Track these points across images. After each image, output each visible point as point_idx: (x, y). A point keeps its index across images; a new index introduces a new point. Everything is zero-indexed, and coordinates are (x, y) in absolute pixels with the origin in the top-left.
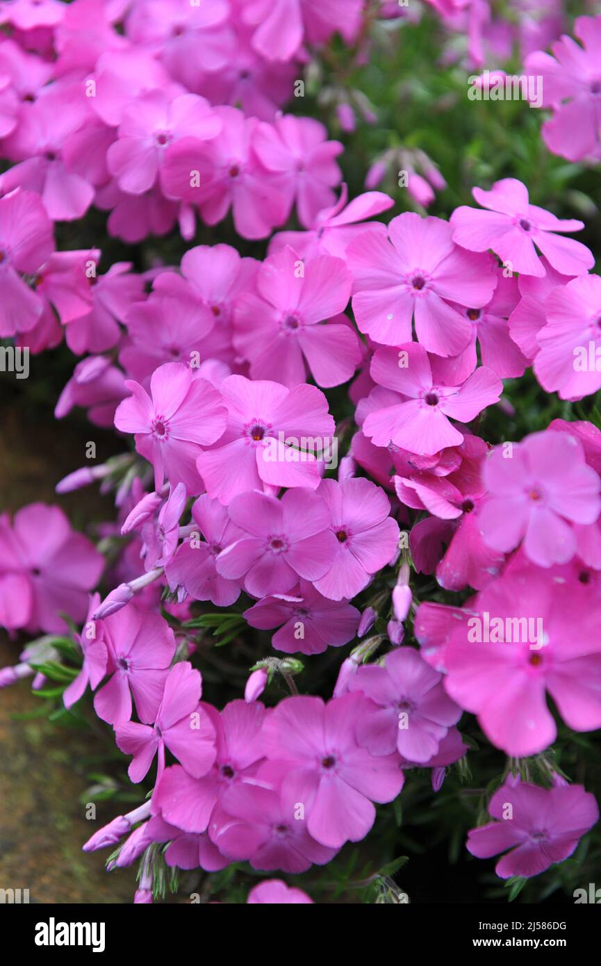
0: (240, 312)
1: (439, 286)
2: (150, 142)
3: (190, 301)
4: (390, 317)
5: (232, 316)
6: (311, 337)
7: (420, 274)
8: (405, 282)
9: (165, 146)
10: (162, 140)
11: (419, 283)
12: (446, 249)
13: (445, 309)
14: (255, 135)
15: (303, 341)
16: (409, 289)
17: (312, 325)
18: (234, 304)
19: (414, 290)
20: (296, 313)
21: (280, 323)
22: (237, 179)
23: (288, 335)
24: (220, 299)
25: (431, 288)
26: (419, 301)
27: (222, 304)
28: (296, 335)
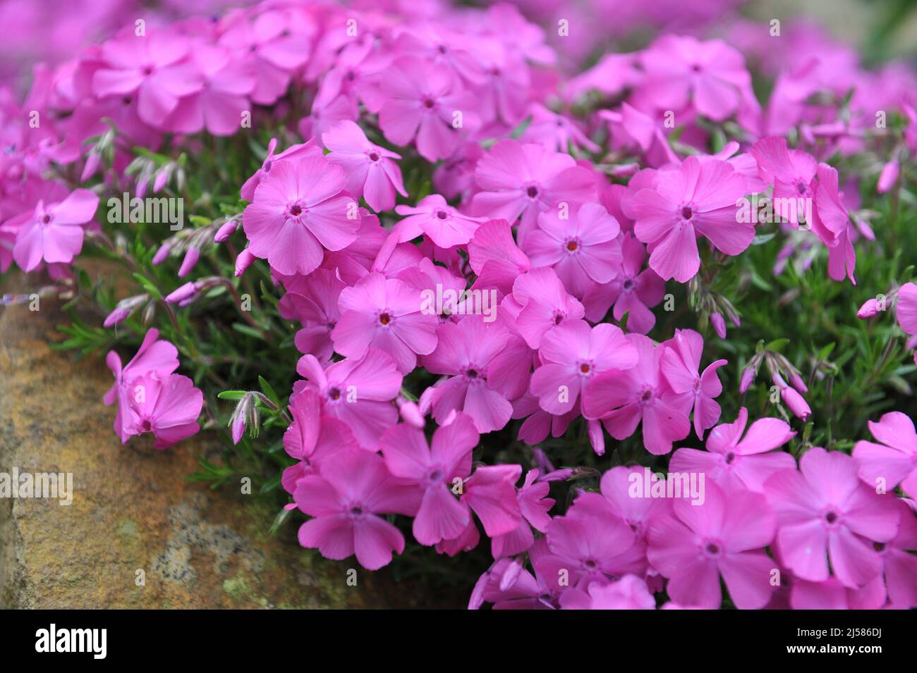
0: (656, 532)
1: (849, 520)
2: (572, 369)
3: (612, 519)
4: (808, 551)
5: (647, 532)
6: (731, 564)
7: (831, 509)
8: (819, 517)
9: (587, 374)
10: (585, 368)
11: (831, 518)
12: (850, 485)
13: (854, 542)
14: (662, 360)
15: (722, 566)
16: (823, 524)
17: (733, 553)
18: (650, 522)
19: (828, 525)
20: (718, 541)
21: (700, 547)
22: (647, 402)
23: (708, 559)
24: (638, 517)
25: (843, 523)
26: (833, 536)
27: (640, 523)
28: (716, 561)
